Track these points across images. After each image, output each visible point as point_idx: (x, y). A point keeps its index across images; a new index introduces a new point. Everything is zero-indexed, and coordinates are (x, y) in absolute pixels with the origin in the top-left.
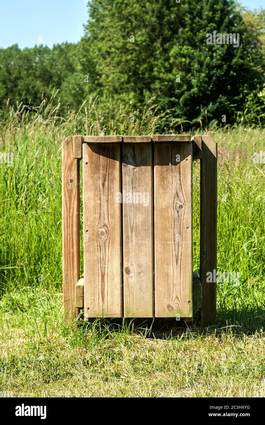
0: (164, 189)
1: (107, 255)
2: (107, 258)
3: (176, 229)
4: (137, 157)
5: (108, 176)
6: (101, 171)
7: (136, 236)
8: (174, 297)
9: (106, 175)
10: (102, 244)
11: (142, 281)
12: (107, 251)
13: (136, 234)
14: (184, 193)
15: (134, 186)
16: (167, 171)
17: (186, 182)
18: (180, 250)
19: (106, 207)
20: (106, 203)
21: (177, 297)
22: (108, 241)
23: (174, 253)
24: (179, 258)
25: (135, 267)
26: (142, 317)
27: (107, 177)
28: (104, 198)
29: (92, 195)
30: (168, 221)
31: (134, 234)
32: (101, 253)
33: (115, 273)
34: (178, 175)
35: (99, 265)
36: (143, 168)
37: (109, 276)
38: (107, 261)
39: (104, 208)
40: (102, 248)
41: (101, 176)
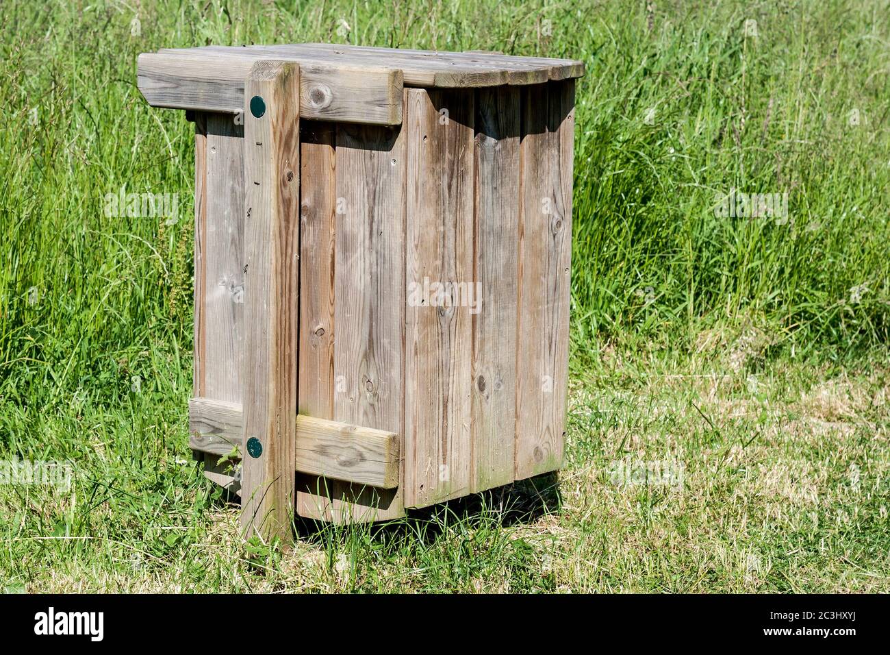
0: (537, 187)
1: (452, 355)
2: (452, 361)
3: (550, 276)
4: (501, 116)
5: (458, 165)
6: (447, 155)
7: (496, 302)
8: (545, 427)
9: (454, 164)
10: (445, 330)
11: (501, 403)
12: (452, 344)
13: (495, 296)
14: (564, 193)
15: (495, 186)
16: (542, 145)
17: (567, 167)
18: (555, 322)
19: (452, 240)
20: (453, 230)
21: (548, 428)
22: (454, 320)
23: (547, 331)
24: (554, 339)
25: (492, 373)
26: (499, 485)
27: (455, 168)
28: (450, 218)
29: (433, 216)
30: (541, 260)
31: (492, 296)
32: (444, 351)
33: (463, 394)
34: (557, 153)
35: (441, 380)
36: (509, 140)
37: (454, 404)
38: (452, 367)
39: (450, 243)
40: (446, 338)
41: (446, 166)
